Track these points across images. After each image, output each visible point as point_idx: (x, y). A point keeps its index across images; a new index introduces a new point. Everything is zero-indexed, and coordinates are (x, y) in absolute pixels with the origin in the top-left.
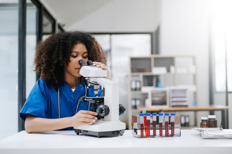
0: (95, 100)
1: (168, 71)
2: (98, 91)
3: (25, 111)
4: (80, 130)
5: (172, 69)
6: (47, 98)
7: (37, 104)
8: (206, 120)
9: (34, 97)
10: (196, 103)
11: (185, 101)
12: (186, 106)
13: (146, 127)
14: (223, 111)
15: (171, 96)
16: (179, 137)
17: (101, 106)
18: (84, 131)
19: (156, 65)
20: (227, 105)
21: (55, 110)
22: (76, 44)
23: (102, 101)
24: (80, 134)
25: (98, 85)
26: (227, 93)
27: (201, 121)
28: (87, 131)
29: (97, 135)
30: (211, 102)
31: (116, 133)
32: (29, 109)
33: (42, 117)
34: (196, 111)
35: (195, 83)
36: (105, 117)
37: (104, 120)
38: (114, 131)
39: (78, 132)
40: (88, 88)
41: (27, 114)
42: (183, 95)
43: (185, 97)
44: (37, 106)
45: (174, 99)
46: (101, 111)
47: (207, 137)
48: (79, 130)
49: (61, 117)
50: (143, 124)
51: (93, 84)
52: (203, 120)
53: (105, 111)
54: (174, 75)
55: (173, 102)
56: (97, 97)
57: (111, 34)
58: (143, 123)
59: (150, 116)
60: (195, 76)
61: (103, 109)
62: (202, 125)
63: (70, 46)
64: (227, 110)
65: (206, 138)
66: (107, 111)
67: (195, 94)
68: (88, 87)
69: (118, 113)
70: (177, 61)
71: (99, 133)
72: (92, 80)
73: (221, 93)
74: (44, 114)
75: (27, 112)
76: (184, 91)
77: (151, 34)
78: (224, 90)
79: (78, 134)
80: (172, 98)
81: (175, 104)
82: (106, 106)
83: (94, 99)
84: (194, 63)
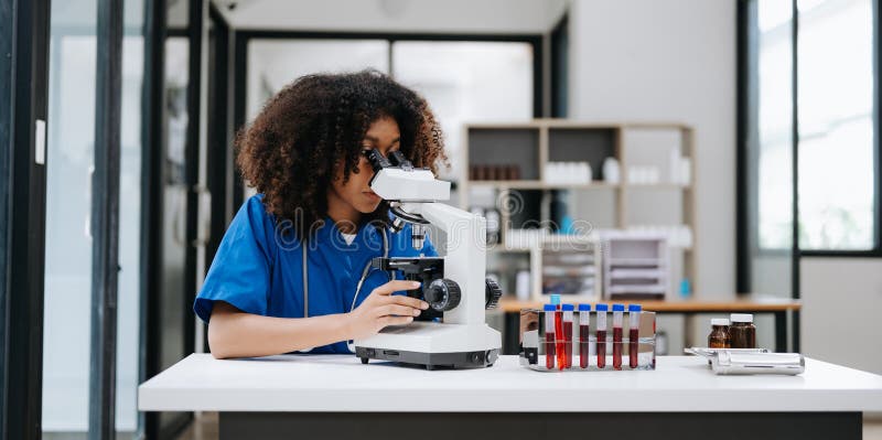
0: (418, 267)
1: (598, 175)
2: (422, 241)
3: (212, 295)
4: (373, 350)
5: (611, 168)
6: (270, 259)
7: (246, 273)
8: (726, 327)
9: (236, 254)
10: (689, 288)
11: (655, 281)
12: (660, 297)
13: (560, 341)
14: (780, 314)
15: (609, 261)
16: (651, 372)
17: (439, 283)
18: (385, 352)
19: (555, 157)
20: (796, 294)
21: (294, 298)
23: (437, 268)
24: (371, 361)
25: (425, 222)
26: (798, 254)
27: (711, 330)
28: (396, 353)
29: (427, 363)
30: (743, 285)
31: (476, 359)
32: (222, 288)
33: (258, 312)
34: (689, 313)
35: (688, 218)
36: (445, 313)
37: (442, 322)
38: (473, 353)
39: (366, 356)
40: (392, 230)
41: (218, 302)
42: (649, 261)
43: (654, 267)
44: (246, 280)
45: (619, 274)
46: (439, 295)
47: (726, 370)
48: (368, 349)
49: (309, 316)
50: (553, 334)
51: (410, 219)
52: (716, 328)
53: (449, 296)
54: (618, 191)
55: (615, 282)
56: (422, 256)
57: (392, 37)
58: (554, 331)
59: (571, 312)
60: (687, 194)
61: (444, 290)
62: (713, 342)
64: (796, 313)
65: (726, 372)
66: (455, 295)
67: (688, 256)
68: (394, 227)
69: (484, 302)
70: (629, 141)
71: (433, 356)
72: (407, 209)
73: (776, 254)
74: (264, 306)
75: (217, 297)
76: (654, 245)
77: (533, 40)
78: (787, 244)
79: (365, 361)
80: (614, 267)
81: (620, 289)
82: (450, 282)
83: (417, 262)
84: (687, 151)
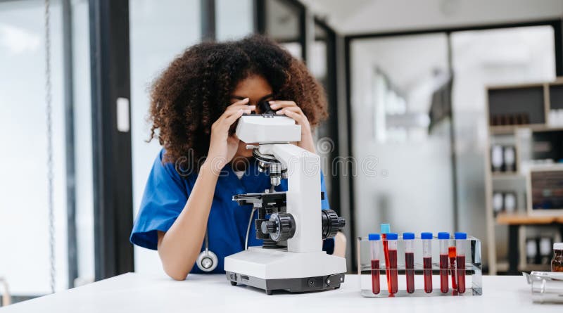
0: (261, 201)
17: (275, 216)
18: (242, 276)
22: (243, 77)
23: (281, 202)
25: (276, 161)
28: (247, 278)
29: (265, 288)
36: (288, 243)
38: (310, 278)
46: (273, 227)
50: (378, 262)
51: (269, 160)
53: (281, 228)
61: (277, 222)
62: (556, 265)
63: (226, 89)
66: (289, 228)
71: (269, 282)
72: (262, 151)
79: (234, 284)
83: (260, 197)
